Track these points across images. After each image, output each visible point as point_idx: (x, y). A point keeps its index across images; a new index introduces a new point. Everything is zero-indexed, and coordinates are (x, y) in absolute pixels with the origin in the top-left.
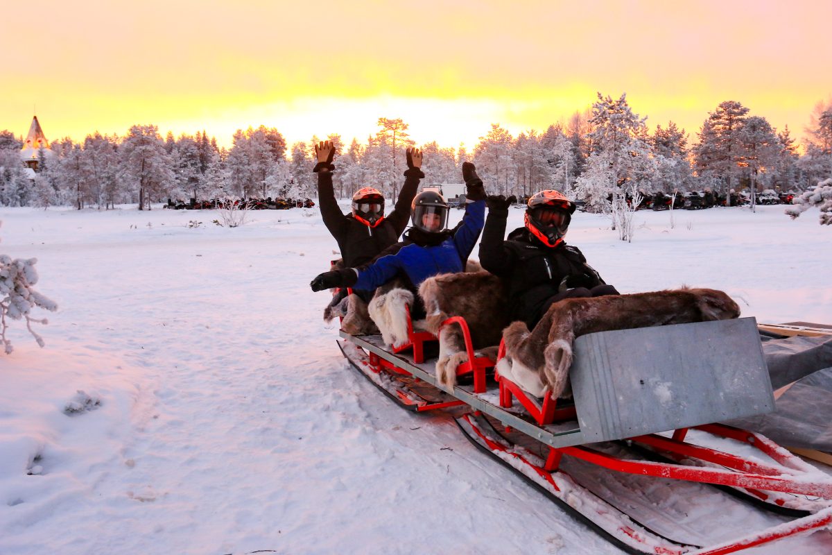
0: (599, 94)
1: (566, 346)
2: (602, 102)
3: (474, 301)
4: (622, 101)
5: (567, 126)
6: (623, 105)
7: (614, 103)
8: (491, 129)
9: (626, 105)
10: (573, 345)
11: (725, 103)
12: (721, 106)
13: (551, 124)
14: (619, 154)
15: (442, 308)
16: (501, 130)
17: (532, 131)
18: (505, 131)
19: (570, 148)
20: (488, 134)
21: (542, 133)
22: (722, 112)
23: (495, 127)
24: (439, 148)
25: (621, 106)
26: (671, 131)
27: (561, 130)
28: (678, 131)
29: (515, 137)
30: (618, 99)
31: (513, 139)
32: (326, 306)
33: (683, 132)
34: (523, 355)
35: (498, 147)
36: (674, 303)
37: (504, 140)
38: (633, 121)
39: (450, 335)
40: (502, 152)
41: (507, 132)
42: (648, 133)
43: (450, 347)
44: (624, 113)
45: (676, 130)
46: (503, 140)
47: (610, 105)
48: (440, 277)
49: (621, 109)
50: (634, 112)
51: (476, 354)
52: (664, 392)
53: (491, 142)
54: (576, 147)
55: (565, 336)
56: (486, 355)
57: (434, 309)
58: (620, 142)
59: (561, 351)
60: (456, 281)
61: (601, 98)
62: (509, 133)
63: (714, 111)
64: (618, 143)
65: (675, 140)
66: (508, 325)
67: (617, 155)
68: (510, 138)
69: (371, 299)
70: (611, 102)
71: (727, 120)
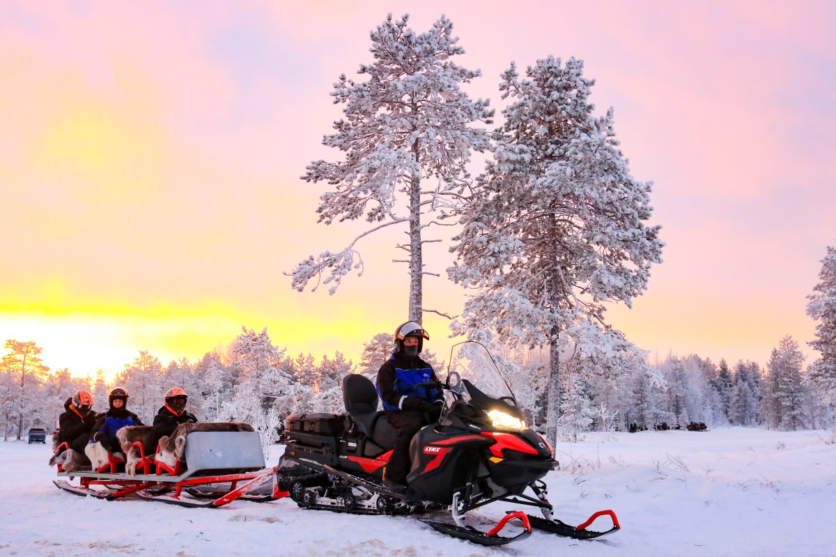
0: (244, 328)
1: (183, 438)
2: (246, 335)
3: (144, 438)
4: (264, 334)
5: (225, 354)
6: (265, 338)
7: (257, 335)
8: (139, 356)
9: (267, 338)
10: (186, 438)
11: (379, 335)
12: (376, 338)
13: (208, 351)
14: (261, 381)
15: (129, 440)
16: (149, 357)
17: (184, 359)
18: (154, 358)
19: (221, 377)
20: (136, 361)
21: (197, 362)
22: (377, 344)
23: (143, 354)
24: (72, 377)
25: (263, 339)
26: (338, 362)
27: (218, 358)
28: (346, 362)
29: (165, 365)
30: (261, 333)
31: (163, 367)
32: (51, 457)
33: (351, 363)
34: (167, 446)
35: (146, 375)
36: (228, 427)
37: (154, 368)
38: (273, 352)
39: (132, 452)
40: (149, 382)
41: (156, 359)
42: (313, 364)
43: (133, 458)
44: (266, 344)
45: (343, 361)
46: (152, 368)
47: (253, 337)
48: (127, 427)
49: (263, 341)
50: (274, 344)
51: (147, 457)
52: (219, 455)
53: (138, 370)
54: (235, 378)
55: (183, 434)
56: (150, 458)
57: (125, 441)
58: (263, 371)
59: (181, 440)
60: (135, 429)
61: (245, 331)
62: (158, 361)
63: (369, 343)
64: (259, 372)
65: (342, 371)
66: (161, 437)
67: (258, 382)
68: (159, 366)
69: (86, 445)
70: (254, 335)
71: (382, 351)
